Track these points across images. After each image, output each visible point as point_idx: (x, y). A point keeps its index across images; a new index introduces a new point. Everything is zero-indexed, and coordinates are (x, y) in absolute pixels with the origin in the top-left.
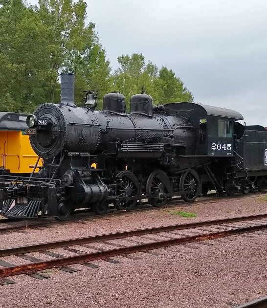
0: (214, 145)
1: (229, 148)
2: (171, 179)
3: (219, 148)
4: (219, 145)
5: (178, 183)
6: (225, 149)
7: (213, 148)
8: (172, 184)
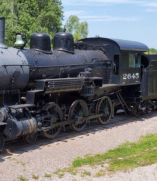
0: (125, 75)
1: (137, 77)
2: (89, 107)
3: (129, 77)
4: (129, 75)
5: (95, 109)
6: (134, 78)
7: (124, 78)
8: (90, 110)
